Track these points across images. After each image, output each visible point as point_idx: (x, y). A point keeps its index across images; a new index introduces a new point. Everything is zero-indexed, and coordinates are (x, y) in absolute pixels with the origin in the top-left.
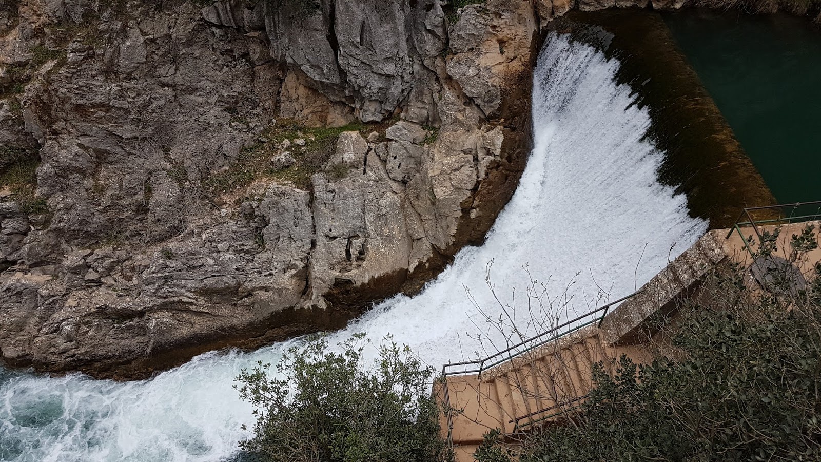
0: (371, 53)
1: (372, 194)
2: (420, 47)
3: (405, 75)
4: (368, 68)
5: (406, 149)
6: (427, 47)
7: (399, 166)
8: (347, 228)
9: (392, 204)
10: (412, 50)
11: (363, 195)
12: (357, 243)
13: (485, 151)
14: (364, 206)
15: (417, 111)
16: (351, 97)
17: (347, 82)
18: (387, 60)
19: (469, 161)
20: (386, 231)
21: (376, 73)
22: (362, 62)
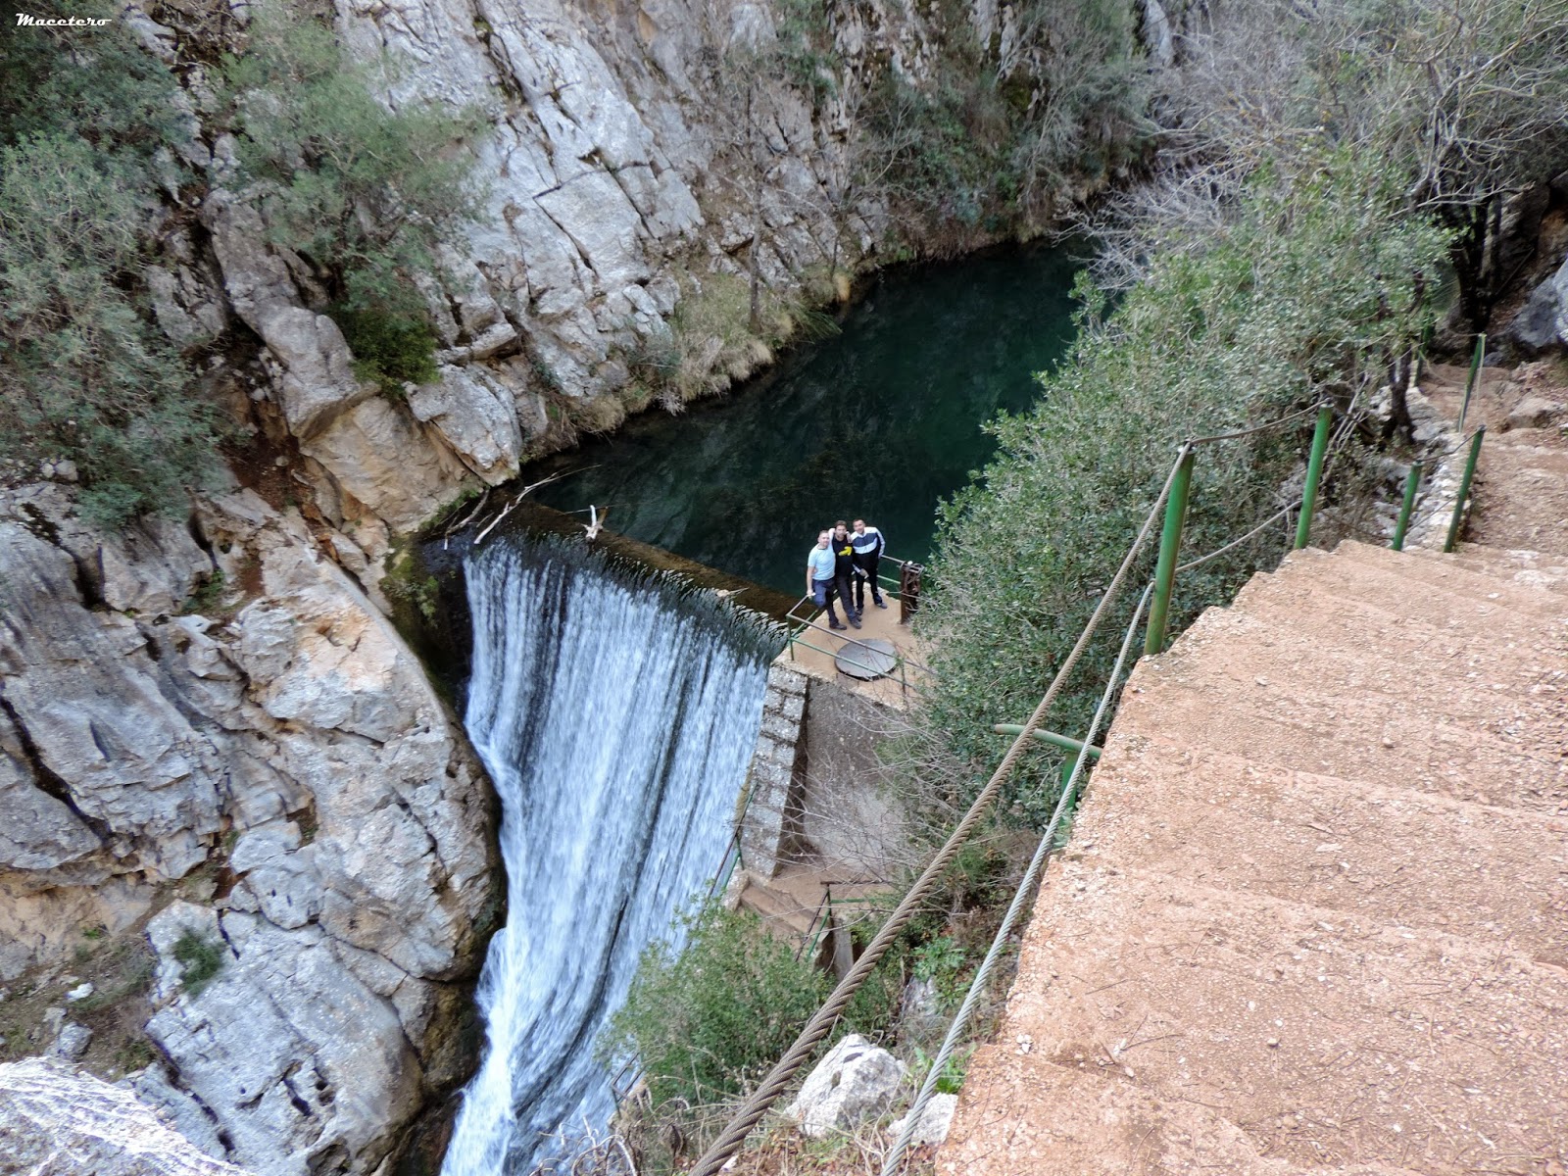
0: (131, 763)
1: (276, 976)
2: (204, 708)
3: (206, 762)
4: (139, 789)
5: (283, 868)
6: (217, 702)
7: (290, 901)
8: (270, 1064)
9: (320, 968)
10: (195, 719)
11: (261, 989)
12: (303, 1078)
13: (409, 786)
14: (275, 1005)
15: (259, 802)
16: (130, 856)
17: (112, 835)
18: (163, 758)
19: (396, 815)
20: (340, 1016)
21: (157, 789)
22: (126, 786)
